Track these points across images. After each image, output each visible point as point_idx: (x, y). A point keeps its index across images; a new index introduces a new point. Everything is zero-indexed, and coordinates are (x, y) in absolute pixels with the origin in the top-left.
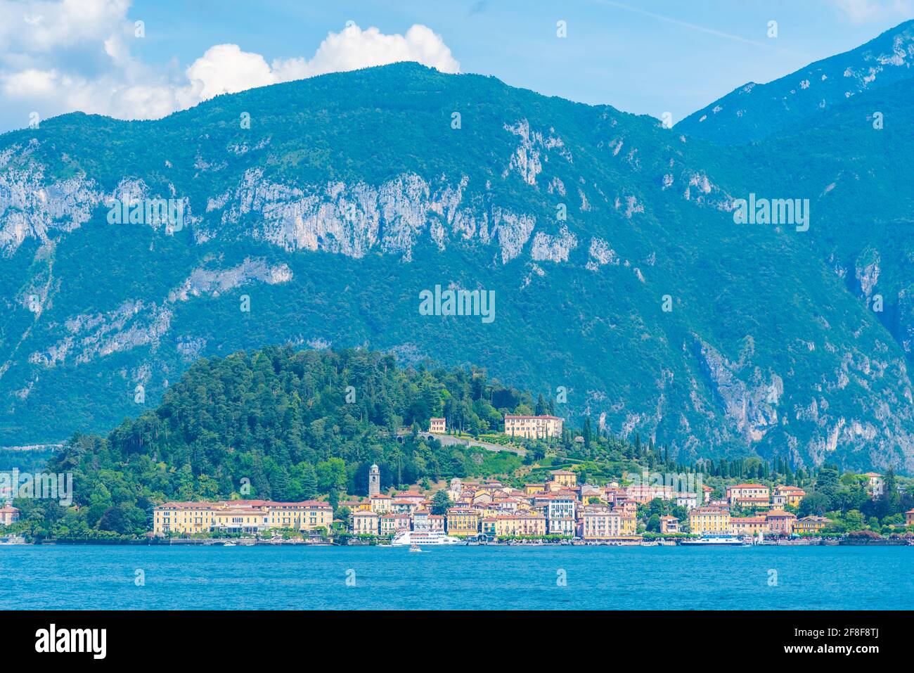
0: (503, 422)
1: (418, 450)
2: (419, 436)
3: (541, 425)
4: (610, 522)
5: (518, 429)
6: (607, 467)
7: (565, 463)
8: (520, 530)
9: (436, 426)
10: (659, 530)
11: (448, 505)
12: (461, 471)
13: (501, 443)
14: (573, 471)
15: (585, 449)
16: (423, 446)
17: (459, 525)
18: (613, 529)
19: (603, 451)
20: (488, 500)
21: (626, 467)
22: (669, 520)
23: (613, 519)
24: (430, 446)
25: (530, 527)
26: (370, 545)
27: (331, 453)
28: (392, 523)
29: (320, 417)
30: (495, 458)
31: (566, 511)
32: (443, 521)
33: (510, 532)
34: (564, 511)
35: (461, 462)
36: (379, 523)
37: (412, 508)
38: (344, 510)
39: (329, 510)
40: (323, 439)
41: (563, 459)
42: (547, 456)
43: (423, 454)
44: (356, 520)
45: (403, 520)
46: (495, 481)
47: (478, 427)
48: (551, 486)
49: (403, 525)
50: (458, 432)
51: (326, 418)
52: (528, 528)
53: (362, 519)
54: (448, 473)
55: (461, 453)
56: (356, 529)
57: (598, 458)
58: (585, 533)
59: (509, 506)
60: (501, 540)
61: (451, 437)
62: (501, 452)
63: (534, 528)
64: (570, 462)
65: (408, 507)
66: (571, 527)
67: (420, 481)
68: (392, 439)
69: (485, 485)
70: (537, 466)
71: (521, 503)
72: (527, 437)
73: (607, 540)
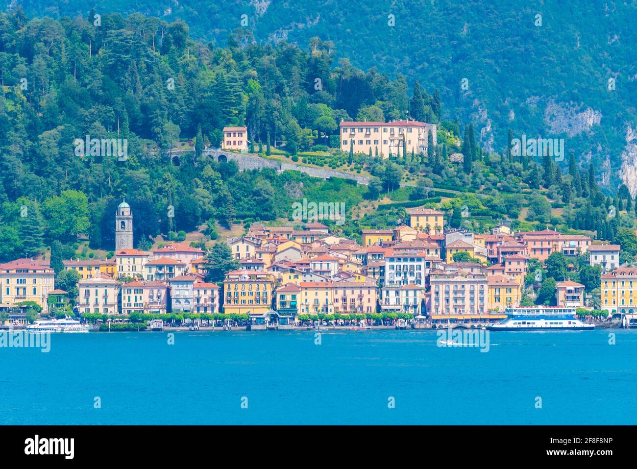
0: (337, 132)
1: (201, 178)
2: (204, 155)
3: (396, 136)
4: (472, 292)
5: (361, 142)
6: (496, 201)
7: (430, 195)
8: (336, 305)
9: (232, 139)
10: (554, 302)
11: (230, 267)
12: (266, 210)
13: (333, 166)
14: (442, 209)
15: (463, 173)
16: (209, 171)
17: (241, 298)
18: (477, 302)
19: (492, 177)
20: (295, 257)
21: (525, 202)
22: (568, 288)
23: (477, 287)
24: (220, 171)
25: (353, 300)
26: (101, 330)
27: (68, 183)
28: (138, 296)
29: (54, 126)
30: (322, 190)
31: (412, 274)
32: (216, 293)
33: (320, 308)
34: (408, 275)
35: (267, 196)
36: (120, 295)
37: (178, 272)
38: (68, 275)
39: (48, 275)
40: (56, 160)
41: (428, 189)
42: (403, 184)
43: (209, 184)
44: (82, 291)
45: (155, 291)
46: (320, 225)
47: (296, 140)
48: (402, 233)
49: (155, 299)
50: (265, 148)
51: (62, 127)
52: (349, 302)
53: (92, 290)
54: (248, 213)
55: (268, 182)
56: (83, 305)
57: (483, 187)
58: (433, 310)
59: (325, 267)
60: (304, 321)
61: (255, 156)
62: (331, 180)
63: (357, 303)
64: (438, 194)
65: (171, 269)
66: (415, 300)
67: (203, 227)
68: (164, 160)
69: (303, 232)
70: (386, 201)
71: (347, 261)
72: (374, 155)
73: (467, 321)
